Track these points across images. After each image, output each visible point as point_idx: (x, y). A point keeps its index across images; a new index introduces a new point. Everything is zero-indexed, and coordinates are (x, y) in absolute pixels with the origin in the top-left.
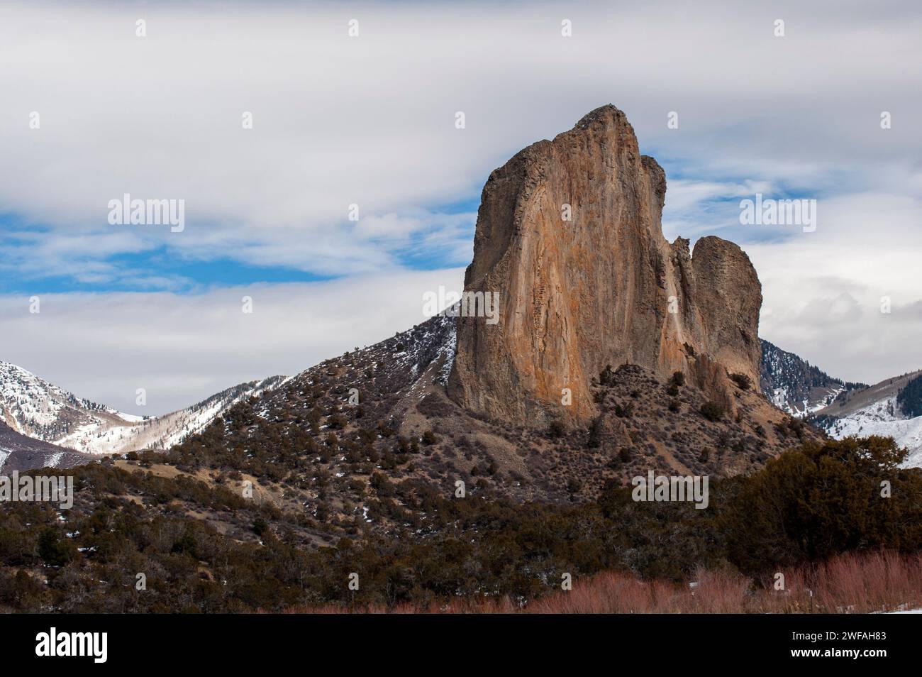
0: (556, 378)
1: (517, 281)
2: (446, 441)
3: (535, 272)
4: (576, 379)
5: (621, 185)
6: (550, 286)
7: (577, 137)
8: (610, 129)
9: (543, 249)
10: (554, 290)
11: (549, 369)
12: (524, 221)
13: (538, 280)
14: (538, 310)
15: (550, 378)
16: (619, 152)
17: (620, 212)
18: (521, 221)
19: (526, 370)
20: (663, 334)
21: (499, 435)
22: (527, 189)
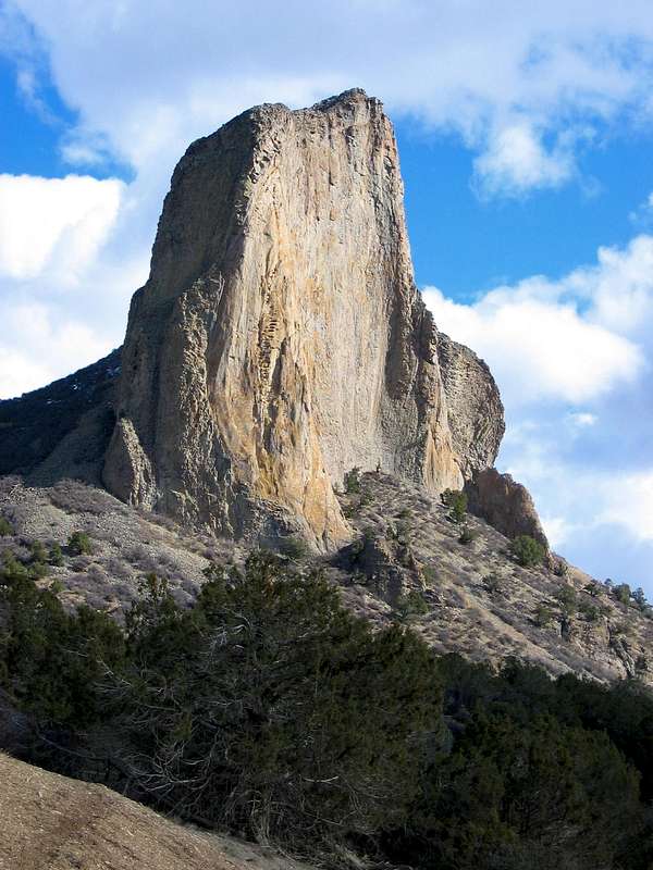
0: (291, 468)
1: (232, 307)
2: (108, 551)
3: (263, 296)
4: (322, 475)
5: (373, 204)
6: (285, 322)
7: (315, 119)
8: (362, 117)
9: (276, 262)
10: (291, 328)
11: (281, 452)
12: (249, 213)
13: (267, 309)
14: (265, 357)
15: (282, 467)
16: (373, 153)
17: (369, 242)
18: (245, 213)
19: (242, 451)
20: (430, 432)
21: (194, 551)
22: (257, 166)
